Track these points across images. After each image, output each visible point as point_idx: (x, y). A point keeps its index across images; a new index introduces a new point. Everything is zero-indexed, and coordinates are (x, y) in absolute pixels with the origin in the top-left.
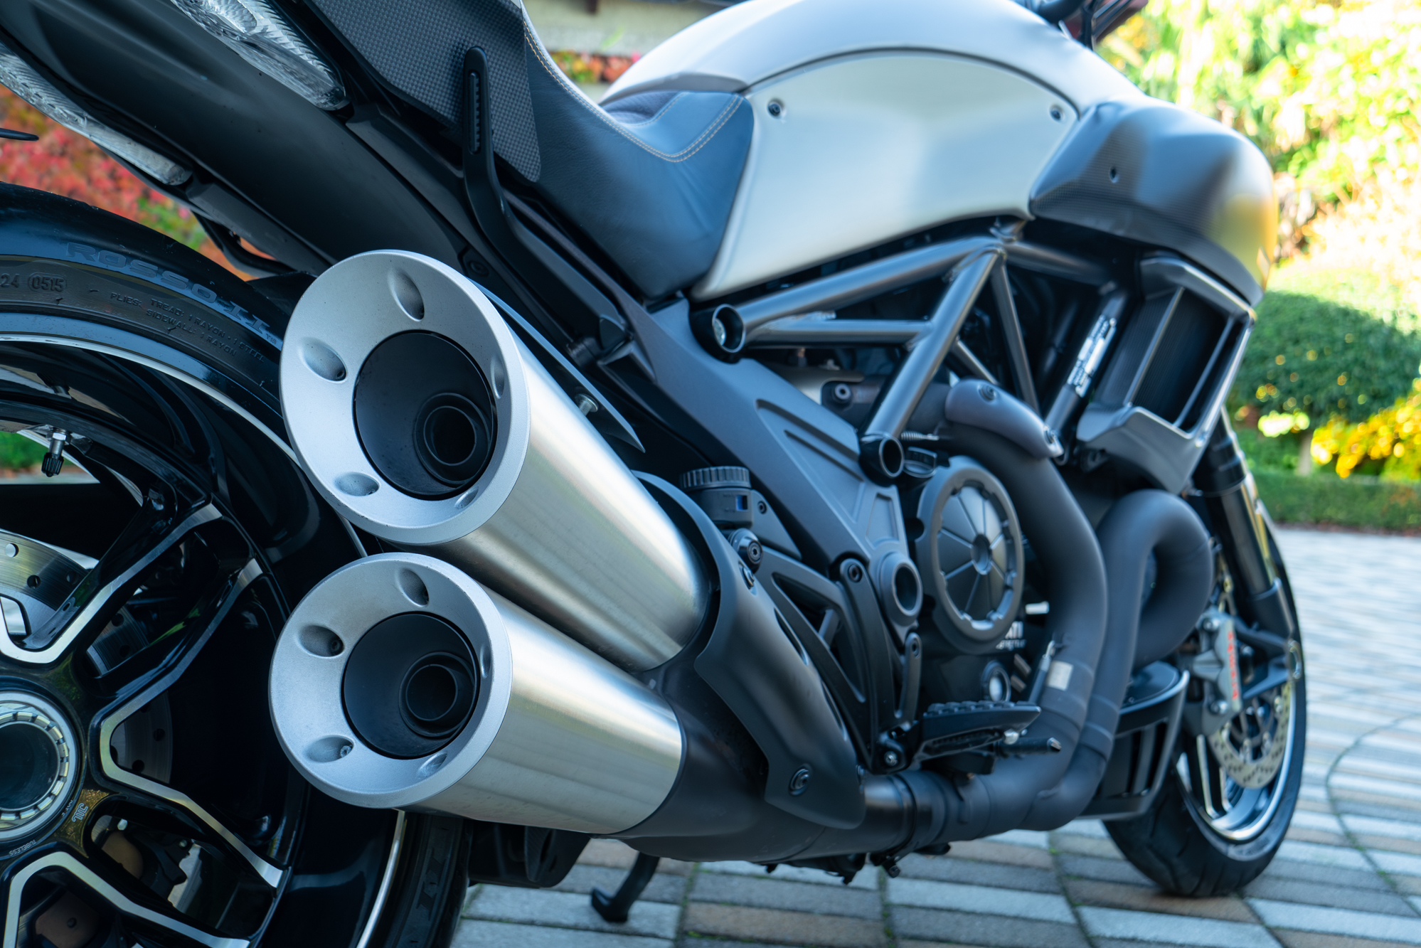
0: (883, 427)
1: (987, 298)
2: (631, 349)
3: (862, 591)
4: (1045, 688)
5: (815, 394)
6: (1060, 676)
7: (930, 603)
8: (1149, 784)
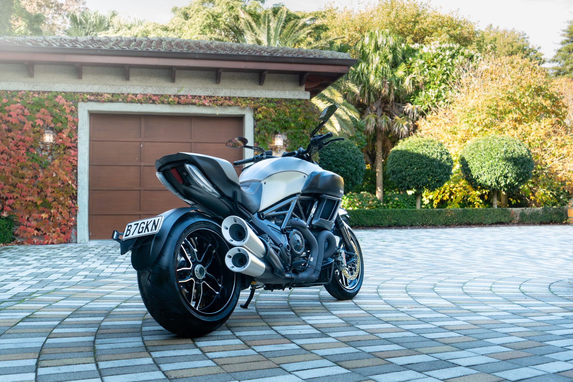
0: (284, 226)
1: (297, 205)
2: (251, 220)
3: (283, 248)
4: (310, 261)
5: (273, 222)
6: (312, 259)
7: (292, 249)
8: (330, 277)
